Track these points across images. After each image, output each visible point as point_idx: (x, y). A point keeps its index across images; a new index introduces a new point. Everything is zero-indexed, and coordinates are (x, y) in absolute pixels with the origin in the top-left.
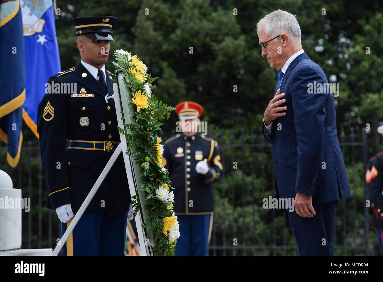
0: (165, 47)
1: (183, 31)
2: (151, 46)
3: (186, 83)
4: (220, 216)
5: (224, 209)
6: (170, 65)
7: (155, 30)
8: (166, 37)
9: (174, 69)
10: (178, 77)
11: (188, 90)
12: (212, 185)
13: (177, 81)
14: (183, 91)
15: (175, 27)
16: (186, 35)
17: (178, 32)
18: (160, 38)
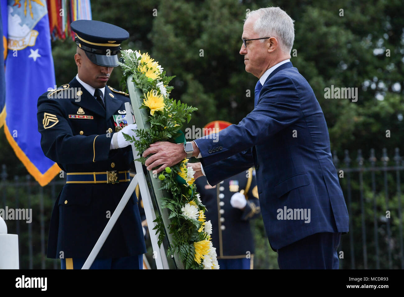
0: (189, 55)
1: (211, 36)
2: (173, 55)
3: (216, 98)
4: (262, 260)
5: (266, 251)
6: (195, 78)
7: (177, 35)
8: (190, 43)
9: (201, 82)
10: (206, 92)
11: (219, 107)
12: (251, 221)
13: (204, 97)
14: (213, 109)
15: (200, 30)
16: (215, 41)
17: (205, 37)
18: (183, 45)
